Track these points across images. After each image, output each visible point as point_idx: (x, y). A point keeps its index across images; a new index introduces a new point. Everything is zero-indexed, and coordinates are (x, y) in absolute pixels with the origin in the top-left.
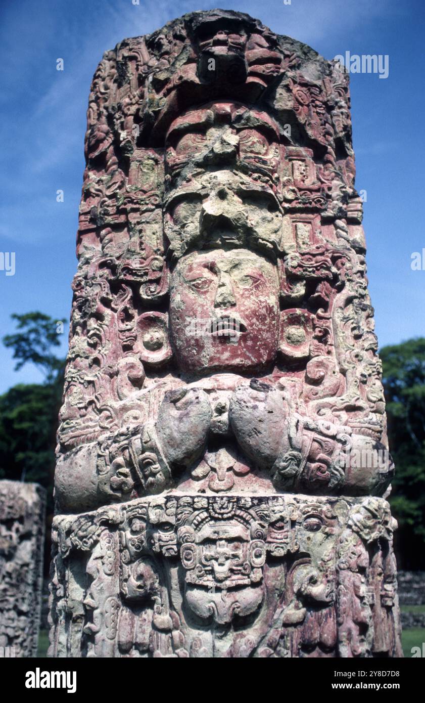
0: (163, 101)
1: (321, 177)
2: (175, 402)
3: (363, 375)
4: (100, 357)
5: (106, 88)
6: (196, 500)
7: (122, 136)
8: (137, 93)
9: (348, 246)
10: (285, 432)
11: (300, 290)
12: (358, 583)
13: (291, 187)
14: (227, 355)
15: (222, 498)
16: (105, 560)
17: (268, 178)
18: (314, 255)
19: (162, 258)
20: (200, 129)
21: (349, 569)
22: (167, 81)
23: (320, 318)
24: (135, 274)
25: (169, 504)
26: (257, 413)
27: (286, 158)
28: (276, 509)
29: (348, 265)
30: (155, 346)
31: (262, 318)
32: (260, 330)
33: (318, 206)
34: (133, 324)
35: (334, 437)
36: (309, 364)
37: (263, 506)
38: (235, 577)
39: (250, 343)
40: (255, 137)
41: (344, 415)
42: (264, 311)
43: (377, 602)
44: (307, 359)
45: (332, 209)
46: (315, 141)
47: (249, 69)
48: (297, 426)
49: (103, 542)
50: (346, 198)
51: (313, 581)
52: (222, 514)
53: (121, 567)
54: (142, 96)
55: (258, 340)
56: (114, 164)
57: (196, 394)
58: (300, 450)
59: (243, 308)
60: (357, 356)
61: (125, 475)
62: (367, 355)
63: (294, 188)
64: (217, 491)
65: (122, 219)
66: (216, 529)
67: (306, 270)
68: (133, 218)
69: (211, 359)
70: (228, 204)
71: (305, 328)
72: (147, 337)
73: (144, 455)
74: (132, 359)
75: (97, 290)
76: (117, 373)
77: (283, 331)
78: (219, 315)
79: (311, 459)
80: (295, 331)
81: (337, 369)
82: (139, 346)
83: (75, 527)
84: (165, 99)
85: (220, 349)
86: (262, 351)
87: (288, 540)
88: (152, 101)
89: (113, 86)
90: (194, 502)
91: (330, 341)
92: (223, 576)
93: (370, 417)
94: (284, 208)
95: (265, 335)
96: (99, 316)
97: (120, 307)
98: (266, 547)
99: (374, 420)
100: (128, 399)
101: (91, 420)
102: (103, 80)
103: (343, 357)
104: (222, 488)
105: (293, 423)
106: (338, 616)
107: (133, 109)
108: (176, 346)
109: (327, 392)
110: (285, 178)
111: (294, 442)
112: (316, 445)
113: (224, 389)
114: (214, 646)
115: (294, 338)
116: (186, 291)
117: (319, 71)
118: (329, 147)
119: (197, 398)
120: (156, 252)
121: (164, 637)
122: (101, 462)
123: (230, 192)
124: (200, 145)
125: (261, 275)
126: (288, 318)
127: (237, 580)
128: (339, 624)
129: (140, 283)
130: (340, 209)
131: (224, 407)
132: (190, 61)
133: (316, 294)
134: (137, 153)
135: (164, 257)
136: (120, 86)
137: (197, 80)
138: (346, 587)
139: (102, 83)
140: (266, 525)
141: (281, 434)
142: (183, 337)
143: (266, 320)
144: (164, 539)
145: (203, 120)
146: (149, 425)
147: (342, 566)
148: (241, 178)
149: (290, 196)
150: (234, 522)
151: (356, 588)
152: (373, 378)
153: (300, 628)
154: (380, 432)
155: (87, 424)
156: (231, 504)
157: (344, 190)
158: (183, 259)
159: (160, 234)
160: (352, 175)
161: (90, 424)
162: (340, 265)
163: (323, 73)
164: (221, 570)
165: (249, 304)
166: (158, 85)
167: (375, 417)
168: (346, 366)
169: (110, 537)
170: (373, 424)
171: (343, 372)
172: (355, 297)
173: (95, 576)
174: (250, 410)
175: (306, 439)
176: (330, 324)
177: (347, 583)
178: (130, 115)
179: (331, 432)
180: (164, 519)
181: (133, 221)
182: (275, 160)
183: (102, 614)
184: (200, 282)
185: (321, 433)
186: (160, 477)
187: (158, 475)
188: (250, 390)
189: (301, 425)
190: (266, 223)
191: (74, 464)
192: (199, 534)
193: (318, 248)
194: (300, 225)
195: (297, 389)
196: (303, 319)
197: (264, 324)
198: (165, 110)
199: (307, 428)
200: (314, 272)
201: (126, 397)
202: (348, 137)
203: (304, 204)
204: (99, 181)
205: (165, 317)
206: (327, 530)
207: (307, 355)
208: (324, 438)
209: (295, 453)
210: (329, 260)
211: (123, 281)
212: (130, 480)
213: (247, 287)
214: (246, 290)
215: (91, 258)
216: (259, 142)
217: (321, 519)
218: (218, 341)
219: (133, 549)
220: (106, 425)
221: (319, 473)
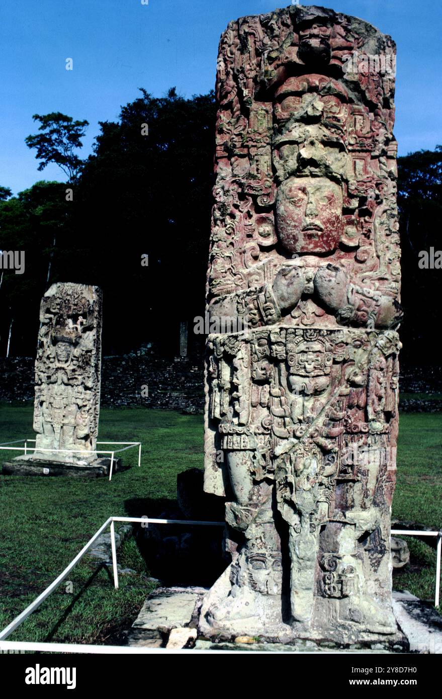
0: (275, 73)
1: (373, 128)
2: (285, 275)
3: (390, 260)
4: (234, 242)
5: (232, 53)
6: (297, 330)
7: (244, 92)
8: (254, 61)
9: (387, 175)
10: (345, 295)
11: (355, 203)
12: (379, 376)
13: (353, 136)
14: (312, 246)
15: (310, 330)
16: (244, 360)
17: (340, 131)
18: (365, 182)
19: (271, 180)
20: (299, 94)
21: (376, 369)
22: (277, 58)
23: (366, 222)
24: (255, 190)
25: (282, 332)
26: (331, 284)
27: (351, 114)
28: (339, 336)
29: (385, 189)
30: (265, 236)
31: (333, 224)
32: (331, 230)
33: (370, 149)
34: (252, 221)
35: (371, 298)
36: (359, 251)
37: (333, 335)
38: (316, 371)
39: (325, 239)
40: (333, 101)
41: (377, 284)
42: (334, 219)
43: (388, 386)
44: (357, 247)
45: (378, 150)
46: (371, 101)
47: (332, 53)
48: (352, 291)
49: (243, 351)
50: (387, 142)
51: (356, 374)
52: (311, 339)
53: (252, 364)
54: (259, 65)
55: (330, 237)
56: (237, 110)
57: (297, 272)
58: (353, 305)
59: (322, 218)
60: (387, 247)
61: (255, 314)
62: (392, 246)
63: (355, 136)
64: (306, 325)
65: (245, 151)
66: (307, 346)
67: (360, 192)
68: (253, 151)
69: (302, 248)
70: (315, 150)
71: (356, 227)
72: (261, 230)
73: (266, 304)
74: (252, 244)
75: (231, 199)
76: (244, 252)
77: (343, 229)
78: (308, 222)
79: (358, 310)
80: (351, 229)
81: (375, 255)
82: (256, 235)
83: (227, 342)
84: (276, 71)
85: (308, 242)
86: (331, 243)
87: (344, 353)
88: (266, 72)
89: (238, 53)
90: (296, 332)
91: (371, 237)
92: (311, 370)
93: (392, 285)
94: (348, 150)
95: (334, 233)
96: (233, 216)
97: (245, 210)
98: (333, 356)
99: (394, 286)
100: (251, 268)
101: (229, 280)
102: (229, 46)
103: (379, 248)
104: (309, 323)
105: (350, 290)
106: (367, 392)
107: (253, 74)
108: (280, 237)
109: (368, 269)
110: (351, 129)
111: (350, 301)
112: (362, 302)
113: (309, 267)
114: (303, 405)
115: (350, 234)
116: (288, 204)
117: (376, 46)
118: (379, 104)
119: (297, 274)
120: (267, 175)
121: (276, 400)
122: (240, 307)
123: (316, 142)
124: (298, 106)
125: (333, 196)
126: (347, 221)
127: (317, 372)
128: (367, 396)
129: (257, 196)
130: (383, 150)
131: (311, 279)
132: (293, 45)
133: (365, 207)
134: (255, 106)
135: (273, 179)
136: (242, 53)
137: (298, 61)
138: (373, 378)
139: (229, 48)
140: (334, 345)
141: (343, 296)
142: (285, 233)
143: (334, 224)
144: (279, 350)
145: (301, 89)
146: (269, 287)
147: (371, 367)
148: (324, 131)
149: (352, 142)
150: (316, 342)
151: (378, 379)
152: (395, 260)
153: (348, 397)
154: (397, 293)
155: (227, 282)
156: (316, 334)
157: (386, 136)
158: (285, 182)
159: (269, 163)
160: (392, 123)
161: (229, 282)
162: (381, 189)
163: (379, 48)
164: (309, 367)
165: (326, 214)
166: (271, 60)
167: (394, 285)
168: (380, 254)
169: (246, 348)
170: (393, 289)
171: (378, 257)
172: (389, 210)
173: (239, 368)
174: (327, 282)
175: (356, 299)
176: (371, 226)
177: (373, 376)
178: (251, 78)
179: (371, 295)
180: (280, 340)
181: (253, 154)
182: (345, 117)
183: (243, 388)
184: (296, 200)
185: (364, 295)
186: (275, 317)
187: (274, 315)
188: (327, 270)
189: (354, 291)
190: (337, 162)
191: (223, 307)
192: (298, 348)
193: (368, 178)
194: (358, 161)
195: (351, 267)
196: (356, 222)
197: (334, 227)
198: (275, 79)
199: (357, 292)
200: (364, 193)
201: (250, 267)
202: (392, 96)
203: (361, 147)
204: (228, 122)
205: (271, 216)
206: (364, 348)
207: (357, 245)
208: (366, 299)
209: (350, 306)
210: (374, 185)
211: (247, 194)
212: (257, 317)
213: (325, 204)
214: (324, 205)
215: (226, 176)
216: (335, 105)
217: (362, 342)
218: (307, 238)
219: (260, 355)
220: (238, 284)
221: (362, 317)
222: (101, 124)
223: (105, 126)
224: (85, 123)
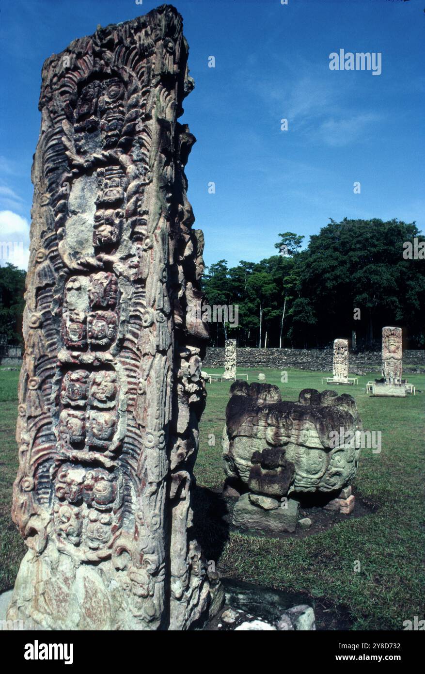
222: (311, 236)
223: (312, 237)
224: (304, 237)
